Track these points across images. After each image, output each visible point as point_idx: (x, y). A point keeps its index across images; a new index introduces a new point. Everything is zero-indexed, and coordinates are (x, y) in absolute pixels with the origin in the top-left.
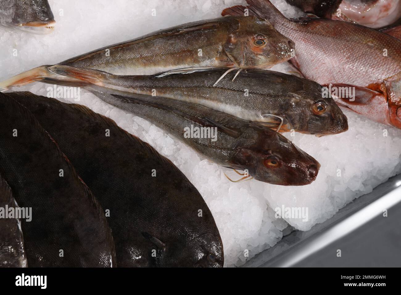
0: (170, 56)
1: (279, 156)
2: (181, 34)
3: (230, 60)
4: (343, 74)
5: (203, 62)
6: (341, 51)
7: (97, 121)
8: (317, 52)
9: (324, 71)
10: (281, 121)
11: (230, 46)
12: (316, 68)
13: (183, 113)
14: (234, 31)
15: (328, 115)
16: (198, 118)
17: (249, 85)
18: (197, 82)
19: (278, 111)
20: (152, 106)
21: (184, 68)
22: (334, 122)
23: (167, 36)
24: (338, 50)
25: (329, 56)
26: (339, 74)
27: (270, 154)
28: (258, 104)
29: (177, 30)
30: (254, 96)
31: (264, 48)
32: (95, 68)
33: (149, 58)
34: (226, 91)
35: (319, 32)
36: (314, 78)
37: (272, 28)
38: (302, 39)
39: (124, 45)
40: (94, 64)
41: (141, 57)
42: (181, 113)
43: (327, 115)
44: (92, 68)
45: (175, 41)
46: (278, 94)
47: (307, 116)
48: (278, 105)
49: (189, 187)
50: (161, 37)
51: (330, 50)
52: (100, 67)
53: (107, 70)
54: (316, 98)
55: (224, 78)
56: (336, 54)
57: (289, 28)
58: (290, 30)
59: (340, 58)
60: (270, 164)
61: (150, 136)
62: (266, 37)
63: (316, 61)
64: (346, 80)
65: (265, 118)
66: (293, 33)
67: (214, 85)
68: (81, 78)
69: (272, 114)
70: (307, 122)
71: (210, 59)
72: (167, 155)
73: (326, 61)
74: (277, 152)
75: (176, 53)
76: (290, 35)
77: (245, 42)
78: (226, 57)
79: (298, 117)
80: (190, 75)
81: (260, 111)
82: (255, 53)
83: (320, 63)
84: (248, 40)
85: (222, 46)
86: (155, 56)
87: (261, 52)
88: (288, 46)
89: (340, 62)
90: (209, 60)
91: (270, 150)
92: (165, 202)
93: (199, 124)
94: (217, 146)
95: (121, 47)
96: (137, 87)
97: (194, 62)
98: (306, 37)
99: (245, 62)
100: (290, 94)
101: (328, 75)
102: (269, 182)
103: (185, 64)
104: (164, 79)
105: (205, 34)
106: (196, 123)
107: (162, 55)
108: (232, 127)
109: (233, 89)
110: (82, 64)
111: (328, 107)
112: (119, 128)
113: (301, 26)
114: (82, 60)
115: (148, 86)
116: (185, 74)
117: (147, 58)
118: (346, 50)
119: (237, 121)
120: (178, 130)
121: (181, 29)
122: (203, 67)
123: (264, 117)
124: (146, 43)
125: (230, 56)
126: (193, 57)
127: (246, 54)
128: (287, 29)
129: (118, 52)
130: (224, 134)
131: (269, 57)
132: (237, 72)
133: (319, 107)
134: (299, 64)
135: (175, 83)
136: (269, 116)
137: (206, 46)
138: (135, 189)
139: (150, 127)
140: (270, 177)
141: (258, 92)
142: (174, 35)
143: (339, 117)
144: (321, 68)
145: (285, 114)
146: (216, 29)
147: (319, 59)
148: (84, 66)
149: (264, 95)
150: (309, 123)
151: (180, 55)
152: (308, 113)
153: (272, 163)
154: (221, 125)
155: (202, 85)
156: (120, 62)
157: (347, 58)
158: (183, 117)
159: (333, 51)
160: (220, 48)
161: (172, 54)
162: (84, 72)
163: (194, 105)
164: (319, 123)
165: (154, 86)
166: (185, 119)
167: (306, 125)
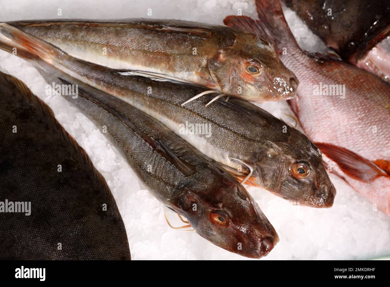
0: (142, 54)
1: (230, 213)
2: (163, 32)
3: (213, 80)
4: (349, 136)
5: (179, 72)
6: (354, 108)
7: (32, 105)
8: (324, 101)
9: (326, 126)
10: (249, 171)
11: (216, 64)
12: (318, 120)
13: (136, 126)
14: (226, 46)
15: (310, 181)
16: (151, 138)
17: (224, 117)
18: (165, 94)
19: (250, 158)
20: (103, 107)
21: (155, 73)
22: (316, 193)
23: (145, 28)
24: (352, 106)
25: (337, 110)
26: (344, 135)
27: (220, 208)
28: (228, 143)
29: (160, 25)
30: (225, 132)
31: (257, 78)
32: (49, 41)
33: (116, 49)
34: (194, 116)
35: (335, 77)
36: (313, 131)
37: (275, 57)
38: (310, 79)
39: (92, 24)
40: (49, 36)
41: (107, 45)
42: (133, 126)
43: (308, 182)
44: (45, 40)
45: (153, 38)
46: (254, 139)
47: (283, 175)
48: (251, 152)
49: (115, 216)
50: (138, 28)
51: (341, 103)
52: (55, 41)
53: (63, 47)
54: (299, 156)
55: (198, 99)
56: (347, 110)
57: (299, 62)
58: (299, 65)
59: (351, 117)
60: (216, 219)
61: (89, 141)
62: (263, 65)
63: (320, 112)
64: (351, 146)
65: (232, 162)
66: (303, 69)
67: (183, 105)
68: (29, 47)
69: (241, 160)
70: (282, 183)
71: (189, 72)
72: (102, 170)
73: (332, 115)
74: (229, 208)
75: (149, 52)
76: (297, 71)
77: (236, 64)
78: (208, 75)
79: (271, 174)
80: (160, 84)
81: (228, 152)
82: (244, 81)
83: (324, 115)
84: (240, 63)
85: (208, 60)
86: (124, 48)
87: (252, 81)
88: (289, 84)
89: (348, 121)
90: (187, 73)
91: (221, 202)
92: (78, 226)
93: (149, 145)
94: (161, 179)
95: (87, 26)
96: (93, 78)
97: (168, 69)
98: (317, 79)
99: (230, 87)
100: (269, 142)
101: (330, 133)
102: (211, 240)
103: (157, 68)
104: (128, 79)
105: (191, 40)
106: (147, 143)
107: (133, 49)
108: (187, 161)
109: (203, 116)
110: (35, 32)
111: (311, 172)
112: (55, 120)
113: (315, 64)
114: (36, 27)
115: (106, 81)
116: (154, 80)
117: (114, 48)
118: (362, 109)
119: (197, 155)
120: (123, 144)
121: (165, 25)
122: (178, 78)
123: (232, 160)
124: (118, 30)
125: (213, 75)
126: (169, 64)
127: (233, 79)
128: (296, 62)
129: (81, 30)
130: (174, 166)
131: (261, 90)
132: (215, 97)
133: (301, 169)
134: (299, 109)
135: (138, 87)
136: (238, 162)
137: (188, 55)
138: (48, 200)
139: (92, 130)
140: (214, 235)
141: (232, 128)
142: (154, 30)
143: (324, 188)
144: (324, 122)
145: (257, 165)
146: (206, 38)
147: (324, 110)
148: (36, 35)
149: (238, 134)
150: (284, 185)
151: (154, 56)
152: (286, 173)
153: (220, 219)
154: (174, 155)
155: (169, 99)
156: (81, 43)
157: (359, 119)
158: (134, 131)
159: (344, 105)
160: (204, 62)
161: (145, 52)
162: (34, 42)
163: (153, 121)
164: (296, 188)
165: (112, 83)
166: (136, 135)
167: (280, 185)
